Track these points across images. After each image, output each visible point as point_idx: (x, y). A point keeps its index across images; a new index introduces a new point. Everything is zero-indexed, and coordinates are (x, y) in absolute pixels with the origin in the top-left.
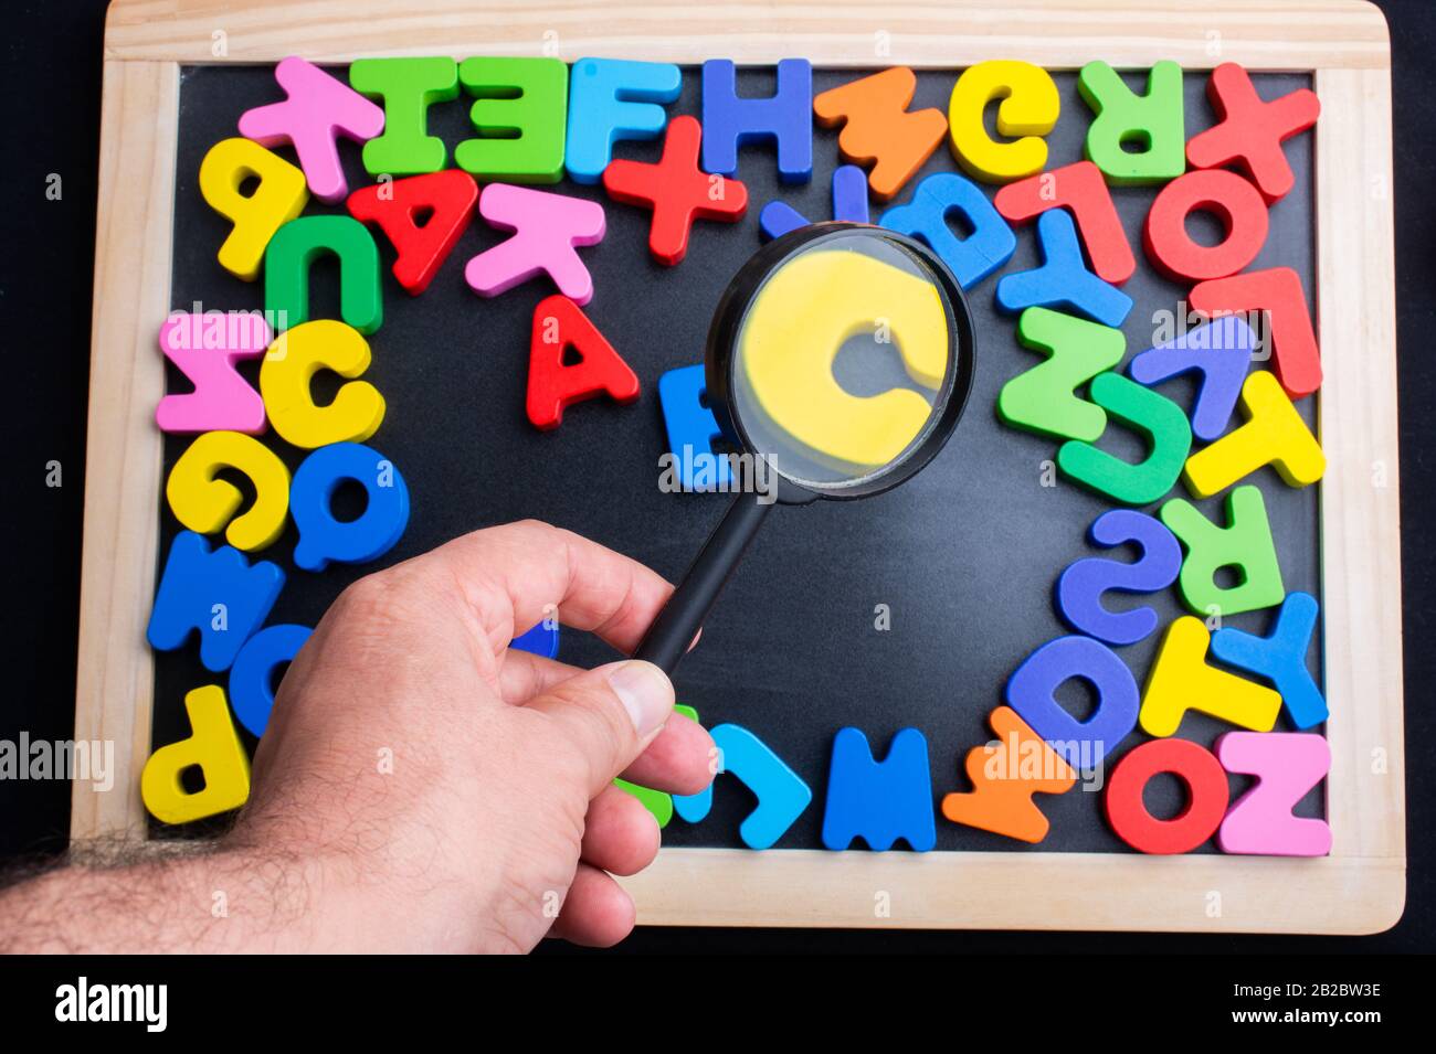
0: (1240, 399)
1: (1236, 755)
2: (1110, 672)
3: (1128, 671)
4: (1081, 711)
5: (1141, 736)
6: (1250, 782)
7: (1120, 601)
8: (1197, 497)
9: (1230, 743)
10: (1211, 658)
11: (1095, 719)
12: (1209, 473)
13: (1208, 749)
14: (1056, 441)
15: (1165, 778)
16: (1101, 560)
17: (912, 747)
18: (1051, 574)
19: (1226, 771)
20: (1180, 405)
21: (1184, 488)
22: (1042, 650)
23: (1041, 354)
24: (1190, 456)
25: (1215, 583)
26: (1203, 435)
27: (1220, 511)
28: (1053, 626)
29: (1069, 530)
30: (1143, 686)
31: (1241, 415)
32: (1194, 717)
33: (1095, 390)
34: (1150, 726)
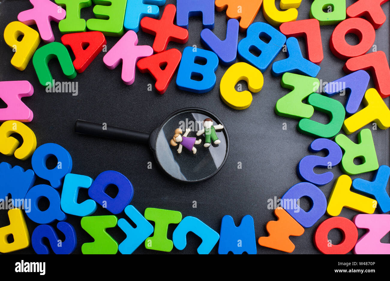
0: (364, 98)
1: (361, 222)
2: (316, 195)
3: (323, 194)
4: (306, 209)
5: (327, 216)
6: (365, 231)
7: (320, 170)
8: (348, 134)
9: (359, 218)
10: (352, 189)
11: (311, 210)
12: (352, 125)
13: (351, 220)
14: (298, 119)
15: (335, 231)
16: (313, 156)
17: (248, 221)
18: (296, 162)
19: (357, 227)
20: (341, 102)
21: (344, 130)
22: (293, 187)
23: (289, 89)
24: (345, 119)
25: (354, 163)
26: (349, 111)
27: (356, 138)
28: (296, 180)
29: (302, 147)
30: (328, 199)
31: (364, 104)
32: (346, 209)
33: (310, 100)
34: (330, 212)
